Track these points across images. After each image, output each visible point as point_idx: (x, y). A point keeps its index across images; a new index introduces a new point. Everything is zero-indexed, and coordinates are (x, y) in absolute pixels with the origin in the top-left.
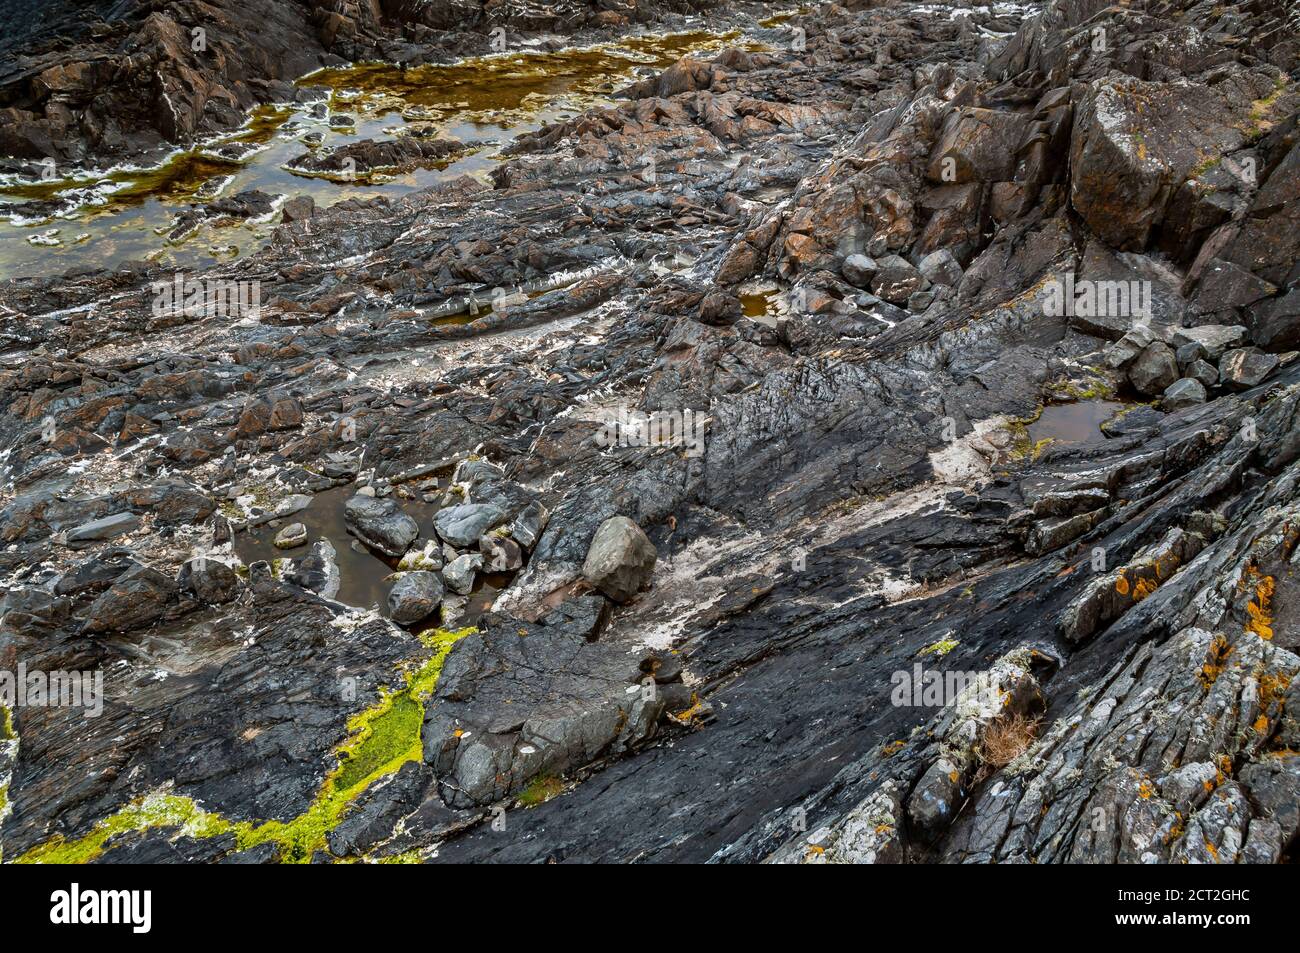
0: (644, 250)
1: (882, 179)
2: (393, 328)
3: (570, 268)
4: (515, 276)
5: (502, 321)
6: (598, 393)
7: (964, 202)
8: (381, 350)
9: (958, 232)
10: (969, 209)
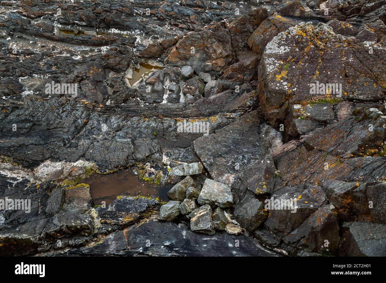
0: (149, 32)
1: (219, 37)
2: (34, 28)
3: (120, 29)
4: (96, 25)
5: (64, 39)
6: (42, 76)
7: (248, 63)
8: (27, 34)
9: (239, 76)
10: (250, 67)
